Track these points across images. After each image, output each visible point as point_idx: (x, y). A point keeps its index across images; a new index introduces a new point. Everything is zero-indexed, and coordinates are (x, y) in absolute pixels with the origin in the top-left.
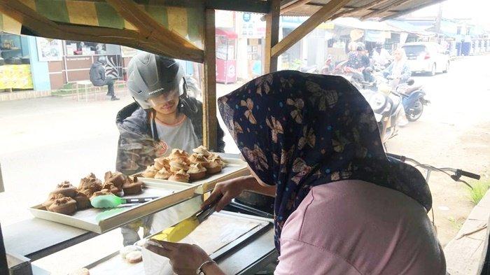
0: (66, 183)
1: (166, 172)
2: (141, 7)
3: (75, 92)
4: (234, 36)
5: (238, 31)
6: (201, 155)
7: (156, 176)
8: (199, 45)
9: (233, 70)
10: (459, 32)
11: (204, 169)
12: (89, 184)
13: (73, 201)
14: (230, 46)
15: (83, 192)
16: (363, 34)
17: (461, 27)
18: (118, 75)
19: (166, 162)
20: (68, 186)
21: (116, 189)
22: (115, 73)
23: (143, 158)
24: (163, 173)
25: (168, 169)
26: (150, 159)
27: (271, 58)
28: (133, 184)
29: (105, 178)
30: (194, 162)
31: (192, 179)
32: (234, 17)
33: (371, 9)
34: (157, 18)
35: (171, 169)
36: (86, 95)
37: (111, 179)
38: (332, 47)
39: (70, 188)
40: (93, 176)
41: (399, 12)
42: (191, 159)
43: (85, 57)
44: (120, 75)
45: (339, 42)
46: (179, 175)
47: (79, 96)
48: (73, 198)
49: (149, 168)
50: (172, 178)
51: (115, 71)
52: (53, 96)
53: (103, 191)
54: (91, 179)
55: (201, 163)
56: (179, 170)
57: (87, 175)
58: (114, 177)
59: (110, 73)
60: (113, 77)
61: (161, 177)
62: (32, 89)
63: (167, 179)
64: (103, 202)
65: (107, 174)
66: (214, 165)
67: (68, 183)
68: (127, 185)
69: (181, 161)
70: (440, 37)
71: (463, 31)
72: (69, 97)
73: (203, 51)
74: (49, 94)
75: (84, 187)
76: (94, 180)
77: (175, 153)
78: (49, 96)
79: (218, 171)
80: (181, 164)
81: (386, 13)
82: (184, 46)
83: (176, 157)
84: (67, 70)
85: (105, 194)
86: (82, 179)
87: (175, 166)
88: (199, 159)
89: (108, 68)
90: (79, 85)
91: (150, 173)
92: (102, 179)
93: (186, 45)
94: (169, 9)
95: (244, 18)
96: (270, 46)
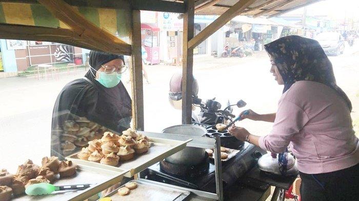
0: (3, 171)
1: (98, 154)
2: (75, 8)
3: (37, 73)
4: (157, 30)
5: (160, 26)
6: (129, 137)
7: (90, 159)
8: (127, 40)
9: (157, 55)
10: (318, 25)
11: (133, 151)
12: (26, 171)
13: (9, 189)
14: (154, 37)
15: (19, 179)
16: (251, 28)
17: (320, 22)
18: (70, 60)
19: (98, 145)
20: (4, 175)
21: (52, 173)
22: (67, 58)
23: (80, 139)
24: (96, 156)
25: (100, 151)
26: (85, 140)
27: (188, 49)
28: (68, 168)
29: (43, 162)
30: (124, 144)
31: (122, 161)
32: (157, 15)
33: (261, 9)
34: (90, 18)
35: (103, 152)
36: (45, 75)
37: (48, 164)
38: (228, 37)
39: (7, 176)
40: (30, 162)
41: (282, 11)
42: (121, 141)
43: (44, 46)
44: (72, 59)
45: (234, 34)
46: (109, 158)
47: (40, 75)
48: (9, 186)
49: (84, 150)
50: (104, 161)
51: (67, 56)
52: (19, 76)
53: (39, 178)
54: (29, 165)
55: (129, 145)
56: (110, 153)
57: (24, 162)
58: (50, 162)
59: (64, 58)
60: (67, 61)
61: (94, 159)
62: (3, 71)
63: (99, 161)
64: (37, 190)
65: (44, 159)
66: (141, 146)
67: (6, 171)
68: (63, 169)
69: (111, 144)
70: (306, 29)
71: (322, 25)
72: (32, 76)
73: (130, 45)
74: (16, 74)
75: (21, 174)
76: (31, 167)
77: (107, 137)
78: (16, 76)
79: (145, 152)
80: (111, 147)
81: (272, 12)
82: (113, 42)
83: (107, 140)
84: (30, 56)
85: (39, 182)
86: (19, 166)
87: (106, 149)
88: (128, 142)
89: (63, 54)
90: (40, 67)
91: (85, 155)
92: (39, 165)
93: (115, 41)
94: (99, 10)
95: (164, 16)
96: (186, 40)
